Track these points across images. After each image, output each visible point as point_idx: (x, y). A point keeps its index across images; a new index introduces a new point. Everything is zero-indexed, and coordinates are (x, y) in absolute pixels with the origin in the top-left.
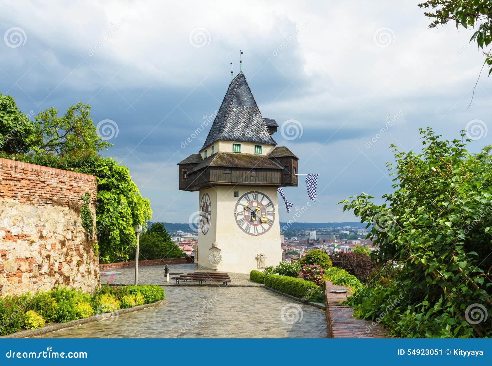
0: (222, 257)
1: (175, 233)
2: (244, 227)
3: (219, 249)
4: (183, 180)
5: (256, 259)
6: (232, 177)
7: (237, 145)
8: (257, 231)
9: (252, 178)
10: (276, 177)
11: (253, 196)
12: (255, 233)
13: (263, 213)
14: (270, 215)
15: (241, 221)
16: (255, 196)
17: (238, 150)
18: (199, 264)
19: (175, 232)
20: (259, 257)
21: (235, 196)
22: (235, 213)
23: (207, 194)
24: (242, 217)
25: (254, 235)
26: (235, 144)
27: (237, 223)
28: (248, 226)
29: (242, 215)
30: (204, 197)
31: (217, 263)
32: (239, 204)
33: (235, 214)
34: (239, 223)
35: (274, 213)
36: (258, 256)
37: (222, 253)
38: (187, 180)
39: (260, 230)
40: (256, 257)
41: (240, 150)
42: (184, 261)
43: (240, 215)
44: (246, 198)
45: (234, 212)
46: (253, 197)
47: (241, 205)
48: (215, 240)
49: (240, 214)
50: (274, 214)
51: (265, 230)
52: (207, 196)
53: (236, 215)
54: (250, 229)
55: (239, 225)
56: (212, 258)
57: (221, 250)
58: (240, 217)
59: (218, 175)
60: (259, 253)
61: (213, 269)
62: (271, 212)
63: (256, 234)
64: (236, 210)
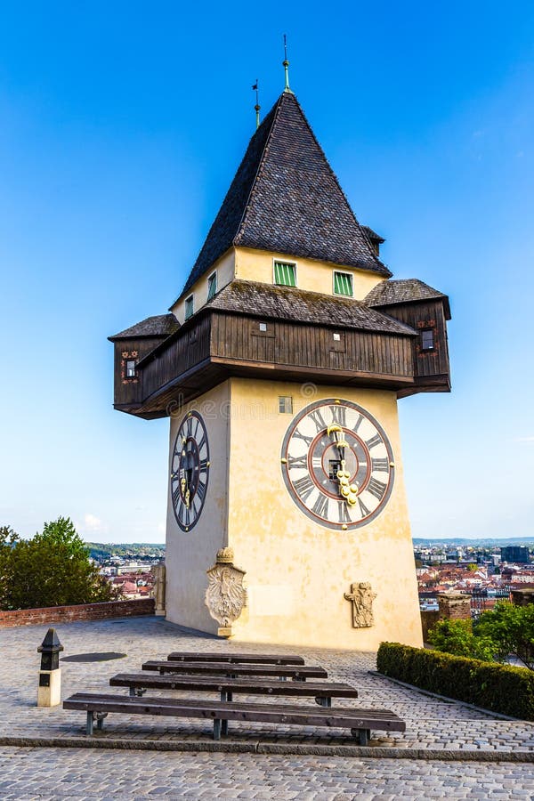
0: (249, 594)
1: (107, 561)
2: (310, 503)
3: (240, 572)
4: (125, 382)
5: (347, 598)
6: (277, 349)
7: (285, 265)
8: (348, 517)
9: (332, 355)
10: (398, 358)
11: (334, 413)
12: (341, 520)
13: (360, 464)
14: (380, 470)
15: (302, 484)
16: (337, 415)
17: (287, 279)
18: (168, 619)
19: (106, 558)
20: (356, 593)
21: (282, 410)
22: (284, 460)
23: (195, 414)
24: (304, 473)
25: (338, 526)
26: (280, 264)
27: (289, 490)
28: (320, 500)
29: (304, 466)
30: (185, 424)
31: (234, 616)
32: (295, 436)
33: (283, 463)
34: (294, 489)
35: (392, 464)
36: (352, 590)
37: (249, 583)
38: (135, 381)
39: (355, 514)
40: (348, 593)
41: (293, 281)
42: (125, 611)
43: (298, 467)
44: (314, 418)
45: (279, 458)
46: (332, 417)
47: (300, 436)
48: (225, 543)
49: (299, 463)
50: (392, 467)
51: (368, 512)
52: (195, 420)
53: (286, 466)
54: (326, 510)
55: (295, 497)
56: (214, 599)
57: (244, 573)
58: (297, 474)
59: (234, 336)
60: (356, 580)
61: (219, 634)
62: (384, 460)
63: (345, 526)
64: (285, 452)
